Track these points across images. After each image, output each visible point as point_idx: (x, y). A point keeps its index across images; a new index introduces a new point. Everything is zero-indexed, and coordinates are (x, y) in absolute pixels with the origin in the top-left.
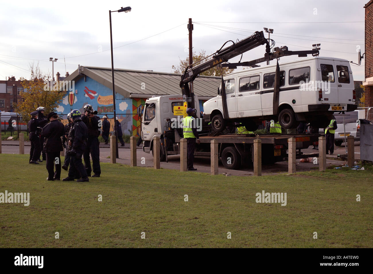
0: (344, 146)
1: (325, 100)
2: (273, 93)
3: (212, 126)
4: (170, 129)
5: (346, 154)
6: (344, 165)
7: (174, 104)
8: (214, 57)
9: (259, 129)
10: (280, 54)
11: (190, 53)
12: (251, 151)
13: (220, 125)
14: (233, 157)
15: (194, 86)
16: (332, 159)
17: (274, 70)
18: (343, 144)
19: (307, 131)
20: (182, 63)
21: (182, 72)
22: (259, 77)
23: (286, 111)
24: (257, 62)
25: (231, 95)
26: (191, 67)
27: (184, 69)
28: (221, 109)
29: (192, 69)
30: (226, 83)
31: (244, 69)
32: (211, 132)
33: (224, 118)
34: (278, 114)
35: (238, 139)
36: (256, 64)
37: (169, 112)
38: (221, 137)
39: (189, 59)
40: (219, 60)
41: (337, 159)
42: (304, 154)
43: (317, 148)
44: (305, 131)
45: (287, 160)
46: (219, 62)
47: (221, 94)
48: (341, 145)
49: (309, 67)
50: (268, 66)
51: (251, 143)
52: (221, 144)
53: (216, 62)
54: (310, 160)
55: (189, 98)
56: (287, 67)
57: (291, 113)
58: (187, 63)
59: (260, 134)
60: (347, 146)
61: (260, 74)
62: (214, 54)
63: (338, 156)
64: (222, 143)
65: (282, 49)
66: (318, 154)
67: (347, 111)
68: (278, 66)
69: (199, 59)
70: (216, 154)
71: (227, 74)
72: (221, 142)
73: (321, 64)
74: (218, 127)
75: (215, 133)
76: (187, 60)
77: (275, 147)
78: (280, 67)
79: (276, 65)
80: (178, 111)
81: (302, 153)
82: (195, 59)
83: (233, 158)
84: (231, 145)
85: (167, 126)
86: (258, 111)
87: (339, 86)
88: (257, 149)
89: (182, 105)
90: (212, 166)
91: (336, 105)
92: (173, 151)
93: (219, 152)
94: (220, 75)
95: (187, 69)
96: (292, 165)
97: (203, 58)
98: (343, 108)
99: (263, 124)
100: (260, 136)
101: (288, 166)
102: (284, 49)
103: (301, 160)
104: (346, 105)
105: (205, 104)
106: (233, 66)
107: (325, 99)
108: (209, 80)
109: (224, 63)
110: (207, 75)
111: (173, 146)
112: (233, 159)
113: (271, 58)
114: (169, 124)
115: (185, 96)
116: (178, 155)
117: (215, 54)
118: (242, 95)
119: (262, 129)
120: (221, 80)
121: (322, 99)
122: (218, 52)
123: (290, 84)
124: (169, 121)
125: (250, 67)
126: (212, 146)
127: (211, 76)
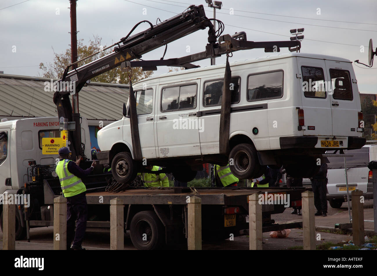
0: (346, 209)
1: (308, 129)
2: (220, 115)
3: (113, 173)
4: (34, 180)
5: (349, 223)
6: (347, 243)
7: (43, 133)
8: (116, 49)
9: (198, 178)
10: (231, 46)
11: (72, 42)
12: (183, 218)
13: (127, 171)
14: (151, 229)
15: (79, 102)
16: (326, 232)
17: (221, 74)
18: (344, 205)
19: (282, 182)
20: (59, 60)
21: (59, 76)
22: (195, 86)
23: (242, 147)
24: (193, 58)
25: (146, 117)
26: (75, 66)
27: (62, 69)
28: (129, 142)
29: (76, 71)
30: (138, 97)
31: (171, 71)
32: (110, 184)
33: (133, 158)
34: (228, 153)
35: (160, 196)
36: (192, 63)
37: (33, 149)
38: (129, 193)
39: (70, 52)
40: (125, 56)
41: (335, 231)
42: (276, 223)
43: (300, 212)
44: (279, 181)
45: (247, 233)
46: (125, 58)
47: (129, 114)
48: (341, 207)
49: (282, 71)
50: (213, 67)
51: (182, 203)
52: (130, 206)
53: (119, 59)
54: (287, 233)
55: (70, 124)
56: (244, 69)
57: (250, 150)
58: (67, 59)
59: (199, 188)
60: (351, 209)
61: (198, 82)
62: (115, 44)
63: (336, 227)
64: (132, 205)
65: (236, 37)
66: (302, 223)
67: (348, 149)
68: (228, 67)
69: (90, 53)
70: (121, 225)
71: (140, 80)
72: (130, 203)
73: (302, 67)
74: (123, 175)
75: (118, 187)
76: (67, 54)
77: (225, 210)
78: (231, 69)
79: (225, 65)
80: (51, 147)
81: (273, 221)
82: (82, 52)
83: (151, 232)
84: (148, 207)
85: (29, 174)
86: (194, 146)
87: (333, 105)
88: (194, 214)
89: (58, 135)
90: (112, 246)
91: (328, 138)
92: (41, 220)
93: (125, 221)
94: (128, 82)
95: (67, 70)
96: (255, 242)
97: (97, 51)
98: (341, 143)
99: (204, 170)
100: (199, 192)
101: (249, 245)
102: (239, 38)
103: (272, 233)
104: (346, 138)
105: (100, 133)
106: (151, 66)
107: (308, 127)
108: (108, 91)
109: (135, 60)
110: (104, 81)
111: (40, 211)
112: (151, 234)
113: (216, 53)
114: (32, 171)
115: (62, 119)
116: (50, 228)
117: (117, 44)
118: (166, 118)
119: (202, 177)
120: (128, 91)
121: (303, 128)
122: (123, 40)
123: (248, 99)
124: (33, 165)
125: (182, 68)
126: (114, 211)
127: (112, 83)
